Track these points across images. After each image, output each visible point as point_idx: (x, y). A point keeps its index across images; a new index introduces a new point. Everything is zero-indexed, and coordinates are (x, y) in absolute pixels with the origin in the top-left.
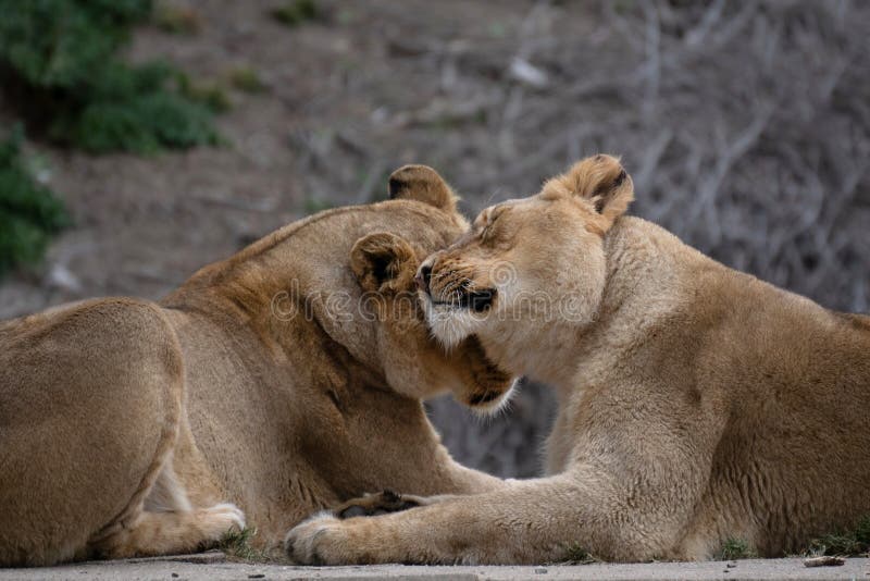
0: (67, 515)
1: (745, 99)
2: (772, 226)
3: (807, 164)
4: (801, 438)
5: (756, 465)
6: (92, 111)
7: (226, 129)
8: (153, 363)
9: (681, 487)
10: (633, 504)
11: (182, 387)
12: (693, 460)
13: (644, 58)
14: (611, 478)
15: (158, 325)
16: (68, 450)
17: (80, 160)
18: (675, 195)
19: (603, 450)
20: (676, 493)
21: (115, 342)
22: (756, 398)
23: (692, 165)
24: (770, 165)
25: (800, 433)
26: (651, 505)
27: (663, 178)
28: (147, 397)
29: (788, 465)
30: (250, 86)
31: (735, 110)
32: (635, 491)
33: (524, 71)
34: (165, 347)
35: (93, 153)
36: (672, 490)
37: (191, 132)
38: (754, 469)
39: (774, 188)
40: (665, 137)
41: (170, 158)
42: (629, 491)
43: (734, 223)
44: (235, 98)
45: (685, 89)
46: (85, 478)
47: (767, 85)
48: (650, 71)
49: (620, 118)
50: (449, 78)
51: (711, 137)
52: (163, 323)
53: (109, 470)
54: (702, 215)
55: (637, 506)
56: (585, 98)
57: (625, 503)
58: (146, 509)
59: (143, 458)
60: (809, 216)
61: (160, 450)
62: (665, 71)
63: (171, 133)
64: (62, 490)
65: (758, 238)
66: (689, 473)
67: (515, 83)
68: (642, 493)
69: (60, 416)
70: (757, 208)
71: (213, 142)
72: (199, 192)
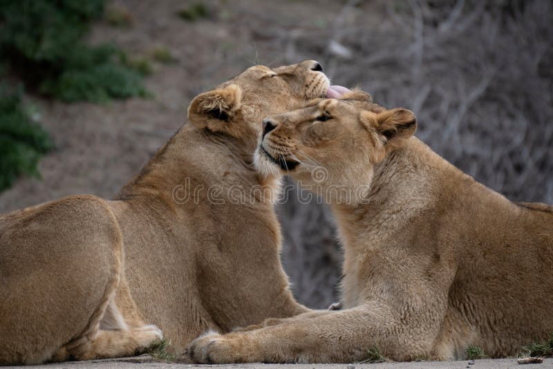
0: (46, 331)
1: (477, 65)
2: (494, 146)
3: (516, 106)
4: (495, 280)
5: (468, 298)
6: (66, 76)
7: (150, 86)
8: (100, 236)
9: (432, 312)
10: (405, 322)
11: (121, 250)
12: (438, 296)
13: (413, 40)
14: (390, 308)
15: (103, 212)
16: (47, 291)
17: (59, 107)
18: (434, 126)
19: (382, 291)
20: (430, 316)
21: (75, 224)
22: (472, 257)
23: (444, 107)
24: (493, 107)
25: (495, 277)
26: (416, 323)
27: (426, 116)
28: (96, 257)
29: (487, 296)
30: (165, 59)
31: (470, 72)
32: (405, 314)
33: (337, 49)
34: (108, 226)
35: (68, 102)
36: (428, 314)
37: (128, 88)
38: (467, 300)
39: (495, 121)
40: (427, 90)
41: (115, 105)
42: (401, 314)
43: (470, 144)
44: (156, 67)
45: (439, 59)
46: (58, 308)
47: (491, 57)
48: (416, 48)
49: (398, 78)
50: (290, 53)
51: (455, 89)
52: (107, 211)
53: (72, 303)
54: (450, 139)
55: (407, 324)
56: (376, 66)
57: (399, 322)
58: (101, 328)
59: (95, 295)
60: (518, 140)
61: (107, 291)
62: (426, 48)
63: (115, 89)
64: (43, 316)
65: (485, 153)
66: (436, 303)
67: (332, 56)
68: (410, 316)
69: (41, 270)
70: (485, 134)
71: (142, 94)
72: (133, 126)
